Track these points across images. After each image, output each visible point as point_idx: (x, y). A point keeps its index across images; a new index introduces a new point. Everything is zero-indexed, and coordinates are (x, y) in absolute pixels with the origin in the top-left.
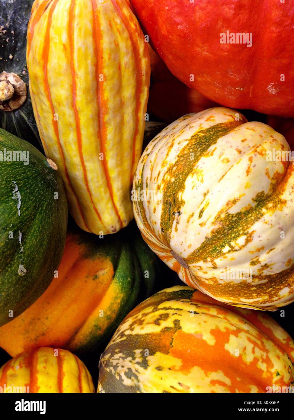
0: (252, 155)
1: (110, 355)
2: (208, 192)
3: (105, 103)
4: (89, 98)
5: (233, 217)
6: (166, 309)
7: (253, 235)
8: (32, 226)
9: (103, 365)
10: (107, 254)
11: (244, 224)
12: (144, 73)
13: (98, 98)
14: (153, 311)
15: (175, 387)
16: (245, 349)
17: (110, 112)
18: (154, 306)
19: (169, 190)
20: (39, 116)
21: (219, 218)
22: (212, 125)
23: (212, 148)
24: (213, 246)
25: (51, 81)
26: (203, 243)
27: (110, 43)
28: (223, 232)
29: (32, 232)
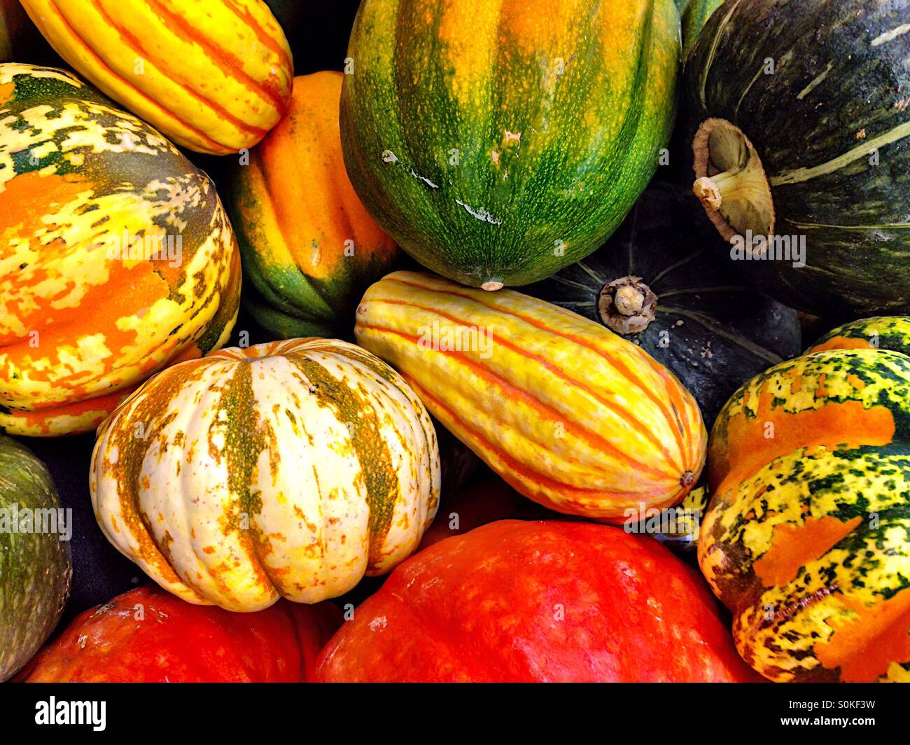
0: (317, 535)
1: (206, 192)
2: (311, 443)
3: (515, 399)
4: (533, 382)
5: (257, 451)
6: (209, 300)
7: (215, 459)
8: (433, 206)
9: (199, 175)
10: (335, 282)
11: (236, 459)
12: (521, 479)
13: (526, 393)
14: (218, 283)
15: (104, 235)
16: (80, 359)
17: (501, 399)
18: (224, 289)
19: (351, 402)
20: (562, 313)
21: (269, 433)
22: (394, 517)
23: (364, 492)
24: (240, 404)
25: (586, 352)
26: (252, 394)
27: (578, 452)
28: (247, 427)
29: (427, 201)
